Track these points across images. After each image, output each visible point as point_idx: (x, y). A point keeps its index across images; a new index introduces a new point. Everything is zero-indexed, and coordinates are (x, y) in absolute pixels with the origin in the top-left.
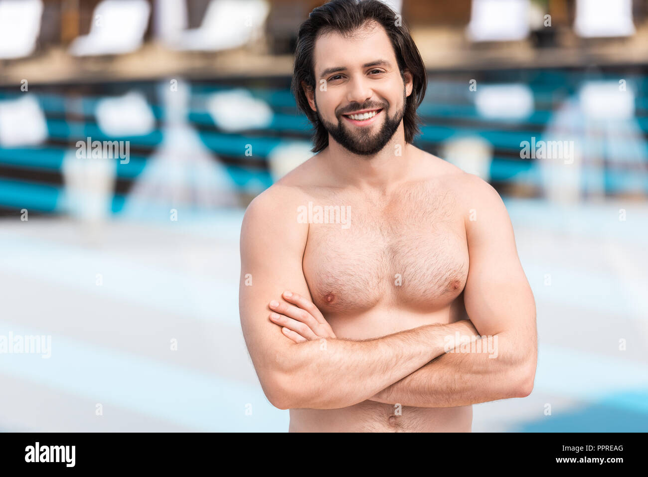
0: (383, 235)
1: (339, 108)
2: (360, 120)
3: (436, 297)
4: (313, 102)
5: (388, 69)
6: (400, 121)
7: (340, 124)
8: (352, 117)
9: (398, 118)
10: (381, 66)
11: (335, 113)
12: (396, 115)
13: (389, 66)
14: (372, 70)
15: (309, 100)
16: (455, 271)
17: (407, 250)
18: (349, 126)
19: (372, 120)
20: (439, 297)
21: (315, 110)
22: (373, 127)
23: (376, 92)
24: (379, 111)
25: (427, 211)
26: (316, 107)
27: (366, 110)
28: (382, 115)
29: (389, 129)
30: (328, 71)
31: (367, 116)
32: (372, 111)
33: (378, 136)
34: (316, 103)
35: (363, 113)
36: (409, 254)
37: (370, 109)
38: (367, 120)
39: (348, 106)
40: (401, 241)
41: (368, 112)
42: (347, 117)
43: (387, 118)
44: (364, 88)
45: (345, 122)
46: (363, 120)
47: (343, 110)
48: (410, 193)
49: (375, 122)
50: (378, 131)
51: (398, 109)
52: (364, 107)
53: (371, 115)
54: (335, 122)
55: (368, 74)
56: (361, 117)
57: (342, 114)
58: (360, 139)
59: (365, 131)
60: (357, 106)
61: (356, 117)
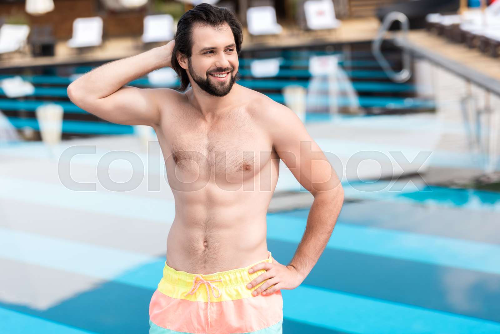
1: (209, 70)
2: (220, 78)
5: (234, 49)
7: (208, 79)
8: (216, 75)
10: (233, 47)
11: (206, 72)
17: (221, 146)
18: (213, 80)
19: (226, 77)
22: (226, 81)
23: (230, 62)
24: (229, 73)
25: (238, 126)
28: (230, 75)
31: (223, 76)
35: (222, 74)
37: (226, 72)
38: (223, 78)
39: (215, 69)
40: (218, 142)
42: (211, 74)
43: (232, 77)
45: (211, 78)
47: (211, 71)
50: (228, 84)
52: (224, 71)
54: (205, 77)
55: (226, 51)
56: (221, 76)
59: (222, 84)
60: (220, 70)
61: (218, 76)
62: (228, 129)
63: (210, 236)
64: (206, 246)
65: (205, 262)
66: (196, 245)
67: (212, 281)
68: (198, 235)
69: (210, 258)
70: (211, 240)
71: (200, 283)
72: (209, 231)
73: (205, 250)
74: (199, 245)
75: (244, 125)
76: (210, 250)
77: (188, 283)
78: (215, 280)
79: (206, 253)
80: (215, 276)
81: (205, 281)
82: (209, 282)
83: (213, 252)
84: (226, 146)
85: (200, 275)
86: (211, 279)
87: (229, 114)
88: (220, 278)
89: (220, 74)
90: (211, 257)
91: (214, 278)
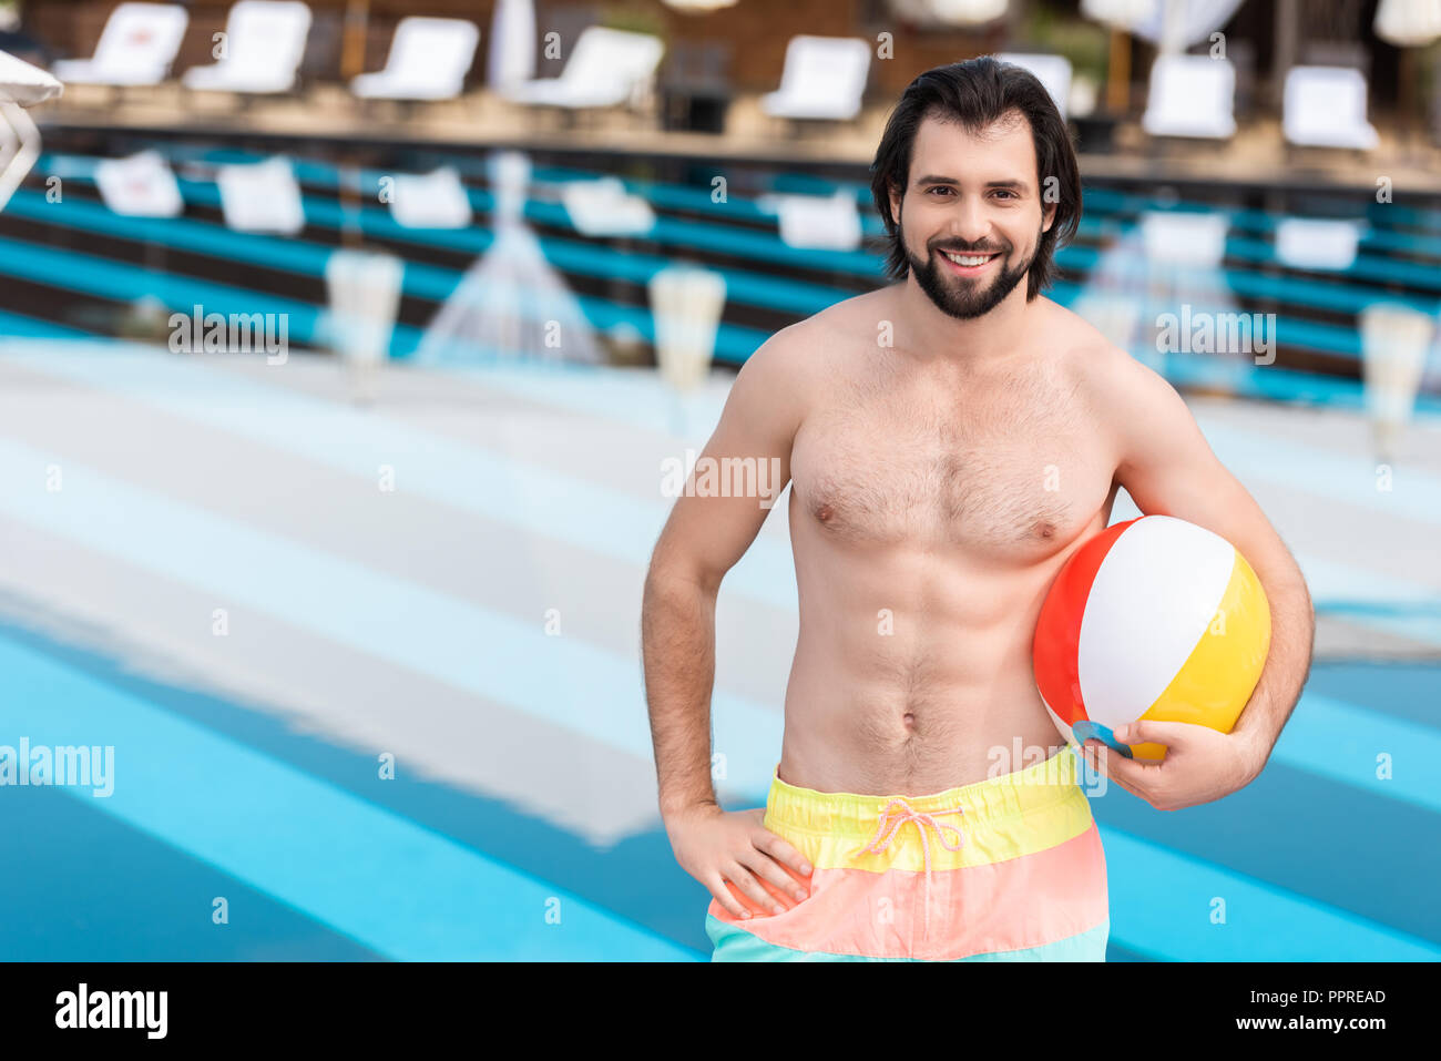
0: (942, 439)
1: (935, 240)
2: (962, 266)
3: (1008, 541)
4: (897, 210)
5: (1023, 195)
6: (1025, 272)
7: (931, 262)
8: (952, 257)
9: (1022, 269)
10: (1015, 189)
11: (928, 244)
12: (1020, 266)
13: (1026, 190)
14: (1000, 192)
15: (893, 204)
16: (1049, 511)
17: (982, 468)
18: (945, 271)
19: (980, 268)
20: (1012, 542)
21: (897, 221)
22: (980, 280)
23: (995, 227)
24: (994, 257)
26: (900, 218)
27: (975, 252)
28: (997, 264)
29: (1005, 284)
30: (929, 179)
31: (974, 261)
32: (984, 256)
33: (985, 294)
34: (900, 213)
35: (969, 257)
36: (983, 474)
37: (982, 252)
38: (973, 267)
39: (948, 240)
40: (972, 453)
41: (978, 256)
42: (944, 255)
43: (1005, 269)
44: (978, 219)
45: (940, 261)
46: (967, 266)
47: (940, 243)
48: (1014, 380)
49: (986, 272)
50: (986, 288)
51: (1026, 257)
52: (973, 249)
53: (981, 260)
54: (923, 257)
55: (991, 196)
57: (937, 247)
58: (956, 294)
59: (967, 284)
60: (961, 245)
61: (958, 259)
62: (1005, 421)
63: (923, 703)
64: (914, 728)
65: (912, 771)
66: (882, 723)
67: (936, 813)
68: (889, 700)
69: (926, 760)
70: (926, 713)
71: (901, 821)
72: (921, 689)
73: (908, 741)
74: (893, 723)
75: (1051, 414)
76: (926, 740)
77: (864, 822)
78: (944, 810)
79: (913, 746)
80: (946, 798)
81: (917, 814)
82: (928, 815)
83: (936, 746)
84: (997, 467)
85: (900, 800)
86: (931, 807)
87: (1011, 378)
88: (958, 805)
89: (961, 256)
90: (928, 757)
91: (940, 806)
